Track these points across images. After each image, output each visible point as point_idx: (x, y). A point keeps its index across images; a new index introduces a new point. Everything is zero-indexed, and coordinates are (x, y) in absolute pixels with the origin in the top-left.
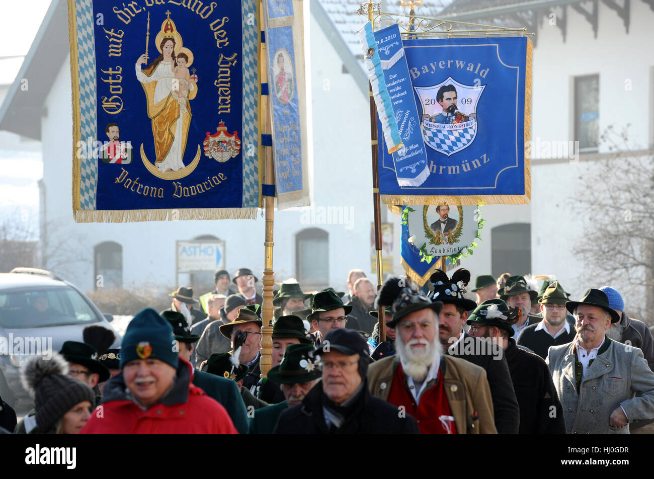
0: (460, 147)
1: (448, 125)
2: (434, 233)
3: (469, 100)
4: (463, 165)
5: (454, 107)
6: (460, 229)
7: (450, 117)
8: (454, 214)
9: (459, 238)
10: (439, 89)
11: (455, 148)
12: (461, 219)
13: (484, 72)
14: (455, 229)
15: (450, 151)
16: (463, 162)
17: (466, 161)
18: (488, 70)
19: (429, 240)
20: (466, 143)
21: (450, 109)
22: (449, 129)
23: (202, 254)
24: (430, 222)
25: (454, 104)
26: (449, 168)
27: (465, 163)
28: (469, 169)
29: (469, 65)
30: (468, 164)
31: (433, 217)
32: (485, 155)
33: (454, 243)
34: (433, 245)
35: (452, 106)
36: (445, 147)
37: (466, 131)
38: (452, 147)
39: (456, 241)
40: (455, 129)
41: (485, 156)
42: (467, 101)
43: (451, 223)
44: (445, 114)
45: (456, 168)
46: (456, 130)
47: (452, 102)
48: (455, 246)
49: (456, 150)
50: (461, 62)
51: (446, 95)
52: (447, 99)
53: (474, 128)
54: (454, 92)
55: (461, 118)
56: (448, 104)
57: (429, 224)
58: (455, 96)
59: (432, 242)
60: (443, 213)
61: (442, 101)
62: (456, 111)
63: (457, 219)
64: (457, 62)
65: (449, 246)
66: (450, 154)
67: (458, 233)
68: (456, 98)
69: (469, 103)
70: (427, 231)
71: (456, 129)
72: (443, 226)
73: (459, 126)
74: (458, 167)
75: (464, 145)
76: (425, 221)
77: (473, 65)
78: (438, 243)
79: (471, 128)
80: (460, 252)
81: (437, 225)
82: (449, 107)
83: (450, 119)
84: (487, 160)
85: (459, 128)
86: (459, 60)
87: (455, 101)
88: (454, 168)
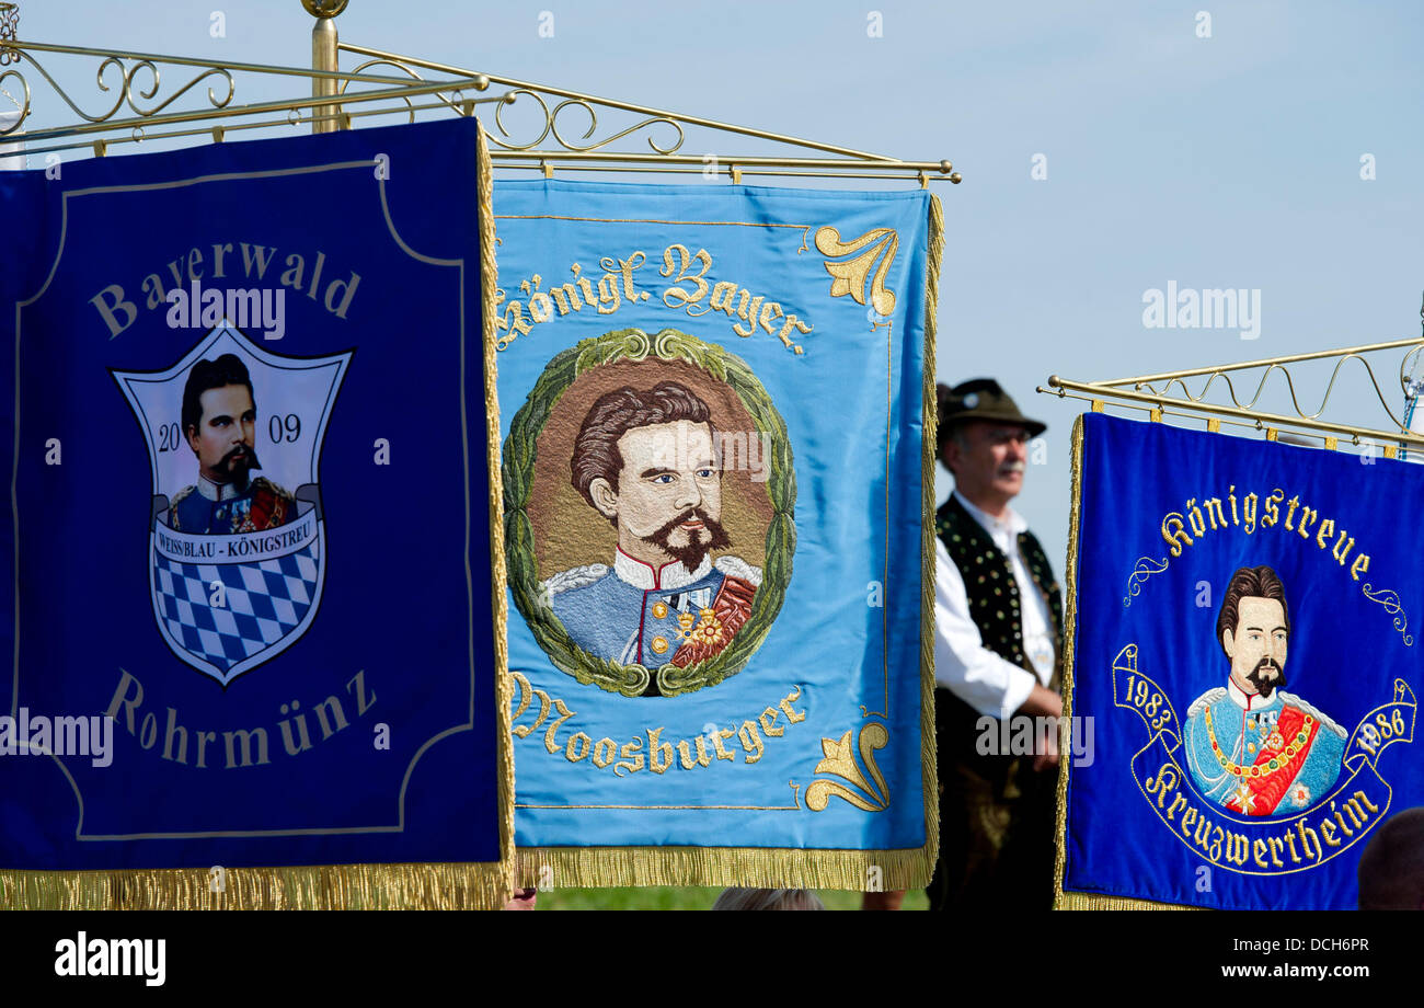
0: (272, 641)
1: (221, 542)
3: (292, 423)
4: (285, 726)
5: (245, 456)
7: (229, 502)
10: (186, 375)
11: (250, 646)
13: (340, 293)
15: (231, 662)
16: (284, 709)
17: (296, 705)
18: (356, 279)
20: (294, 621)
21: (231, 466)
22: (225, 559)
25: (243, 443)
26: (229, 737)
27: (291, 715)
28: (306, 744)
29: (290, 261)
30: (301, 720)
32: (361, 674)
35: (235, 452)
36: (211, 643)
37: (289, 565)
38: (238, 641)
40: (248, 558)
41: (360, 678)
42: (288, 428)
44: (209, 491)
45: (254, 741)
46: (254, 564)
47: (236, 432)
49: (257, 654)
50: (259, 250)
51: (215, 401)
52: (215, 423)
53: (313, 549)
54: (241, 391)
55: (271, 506)
56: (220, 441)
58: (248, 407)
61: (197, 433)
62: (253, 474)
64: (245, 247)
66: (232, 674)
68: (250, 416)
69: (293, 435)
71: (254, 556)
73: (264, 546)
74: (262, 733)
75: (287, 629)
77: (301, 262)
79: (305, 552)
82: (227, 458)
83: (228, 513)
84: (368, 699)
85: (266, 555)
86: (252, 242)
87: (249, 429)
88: (245, 736)
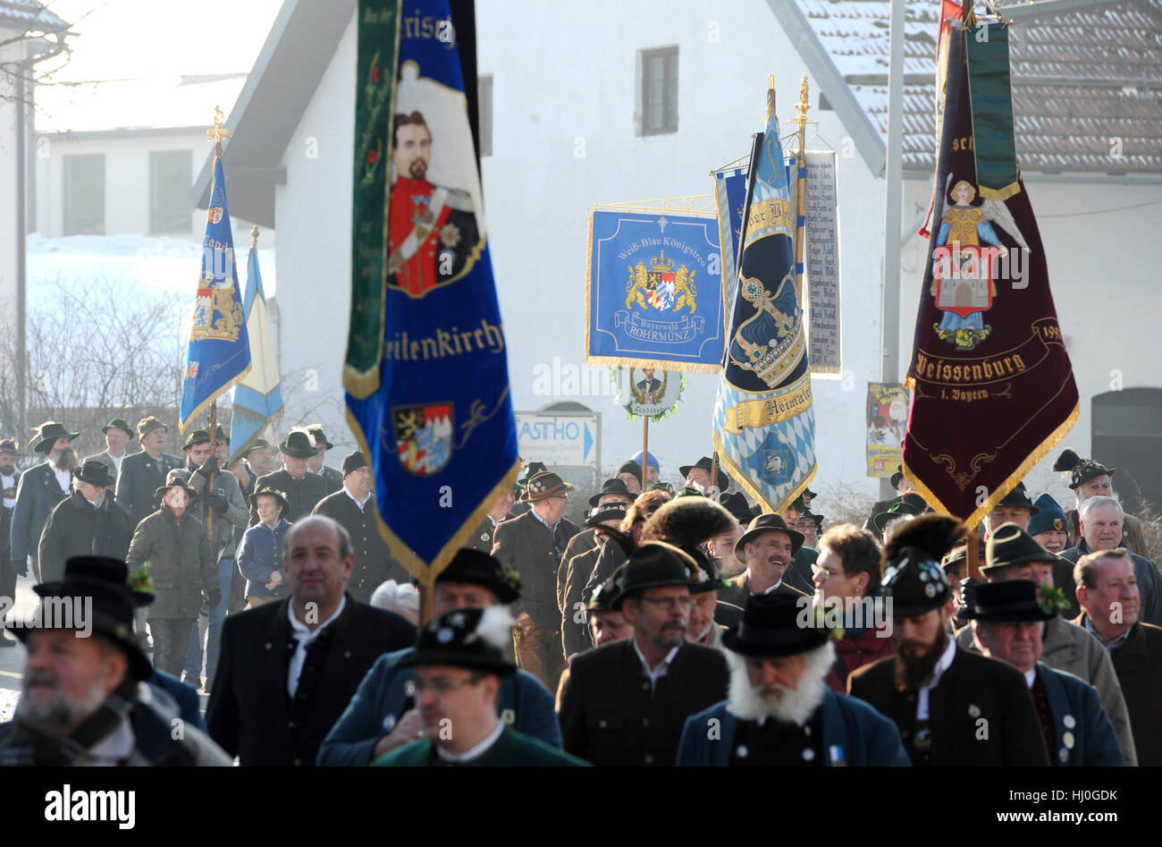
2: (640, 393)
6: (663, 390)
8: (659, 376)
9: (663, 399)
12: (665, 380)
14: (659, 390)
19: (634, 399)
23: (559, 436)
24: (637, 381)
31: (640, 377)
33: (658, 404)
34: (638, 404)
39: (659, 402)
43: (656, 384)
48: (658, 406)
57: (636, 383)
59: (637, 401)
60: (649, 373)
63: (662, 380)
65: (652, 406)
67: (662, 394)
70: (633, 390)
72: (648, 386)
76: (632, 380)
78: (643, 403)
80: (663, 413)
81: (642, 384)
